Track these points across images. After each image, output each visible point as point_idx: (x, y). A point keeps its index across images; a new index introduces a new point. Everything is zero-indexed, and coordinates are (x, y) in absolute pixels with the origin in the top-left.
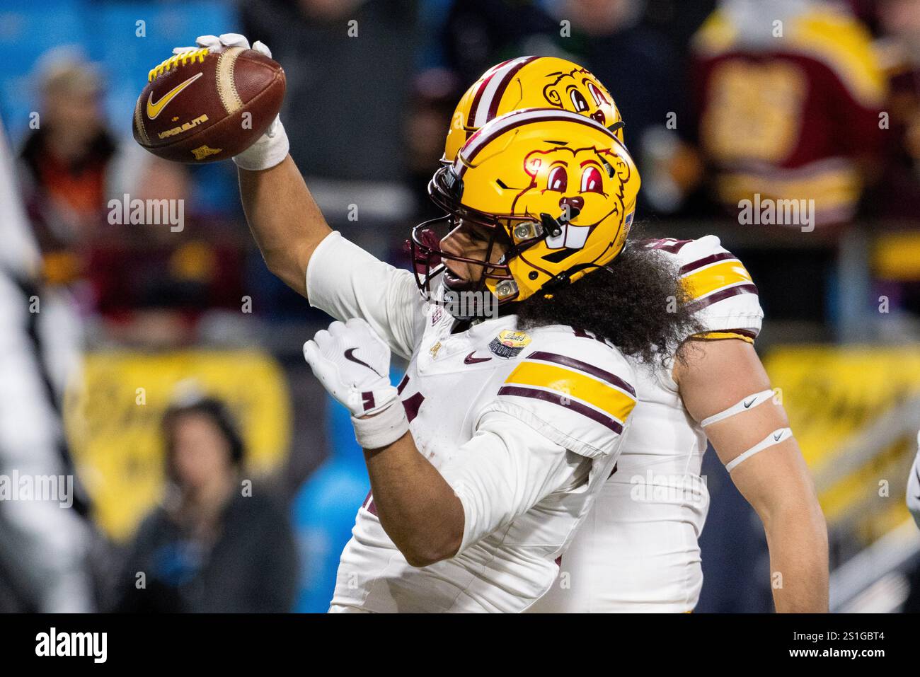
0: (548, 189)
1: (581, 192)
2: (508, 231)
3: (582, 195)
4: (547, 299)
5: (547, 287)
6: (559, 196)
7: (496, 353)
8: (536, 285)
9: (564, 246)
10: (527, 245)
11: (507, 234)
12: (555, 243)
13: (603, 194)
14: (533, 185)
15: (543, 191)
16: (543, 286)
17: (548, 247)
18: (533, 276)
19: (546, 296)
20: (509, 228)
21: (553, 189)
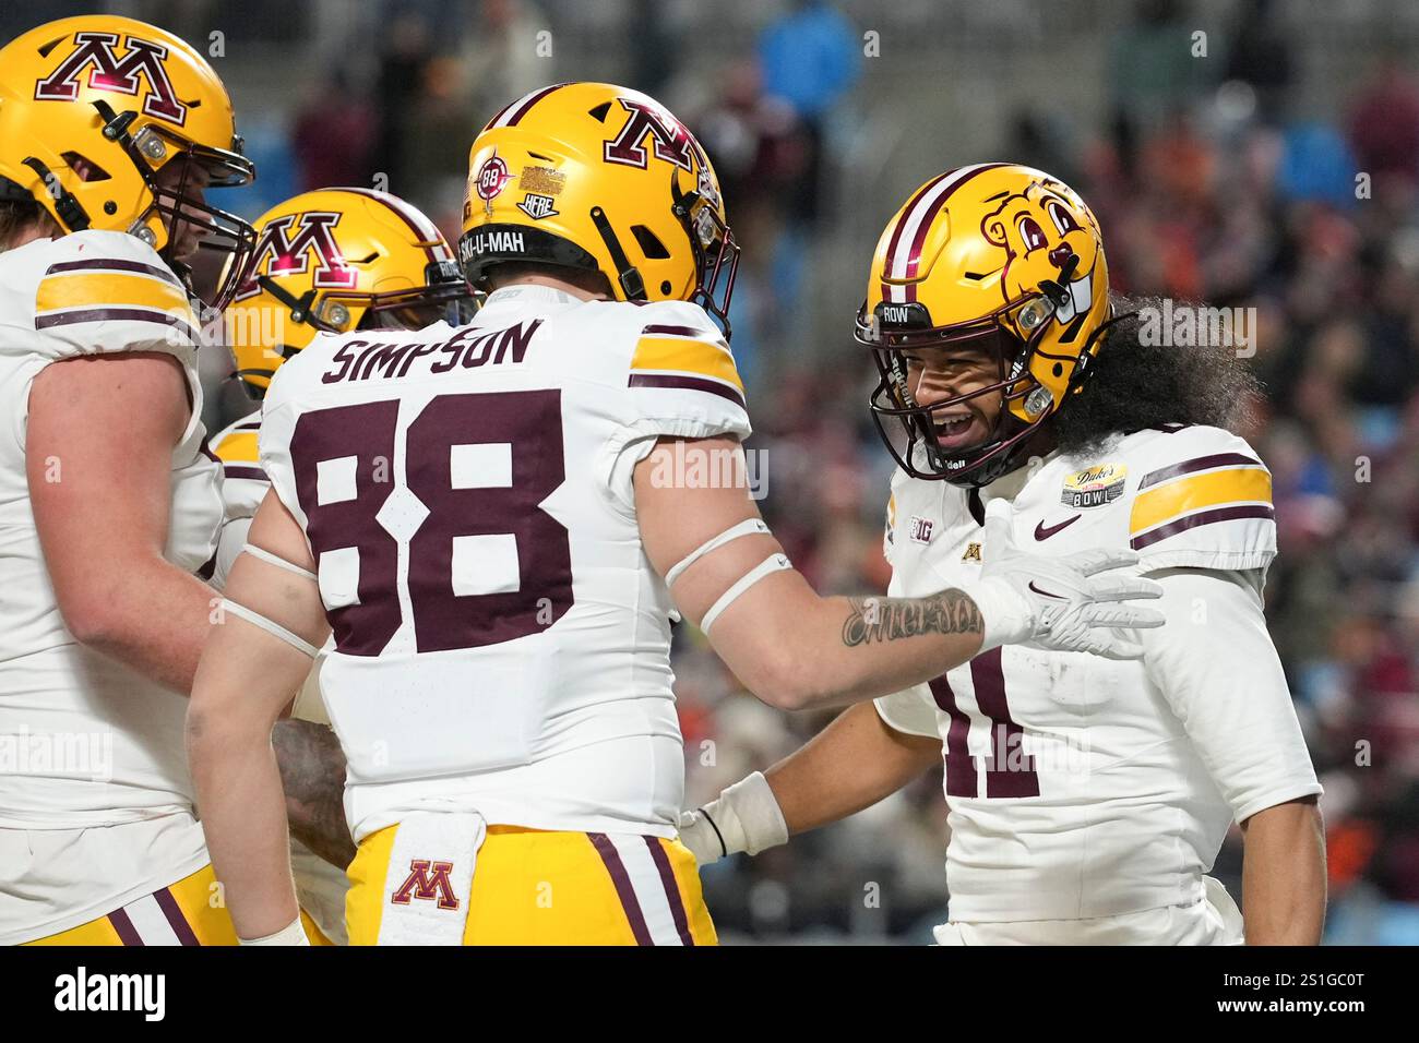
0: (1029, 251)
1: (1062, 237)
2: (1011, 328)
3: (1065, 240)
4: (1078, 394)
5: (1075, 380)
6: (1043, 253)
7: (1082, 505)
8: (1062, 383)
9: (1076, 314)
10: (1040, 335)
11: (1010, 332)
12: (1065, 315)
13: (1080, 229)
14: (1012, 255)
15: (1026, 257)
16: (1070, 380)
17: (1061, 324)
18: (1057, 371)
19: (1077, 391)
20: (1010, 324)
21: (1035, 248)
